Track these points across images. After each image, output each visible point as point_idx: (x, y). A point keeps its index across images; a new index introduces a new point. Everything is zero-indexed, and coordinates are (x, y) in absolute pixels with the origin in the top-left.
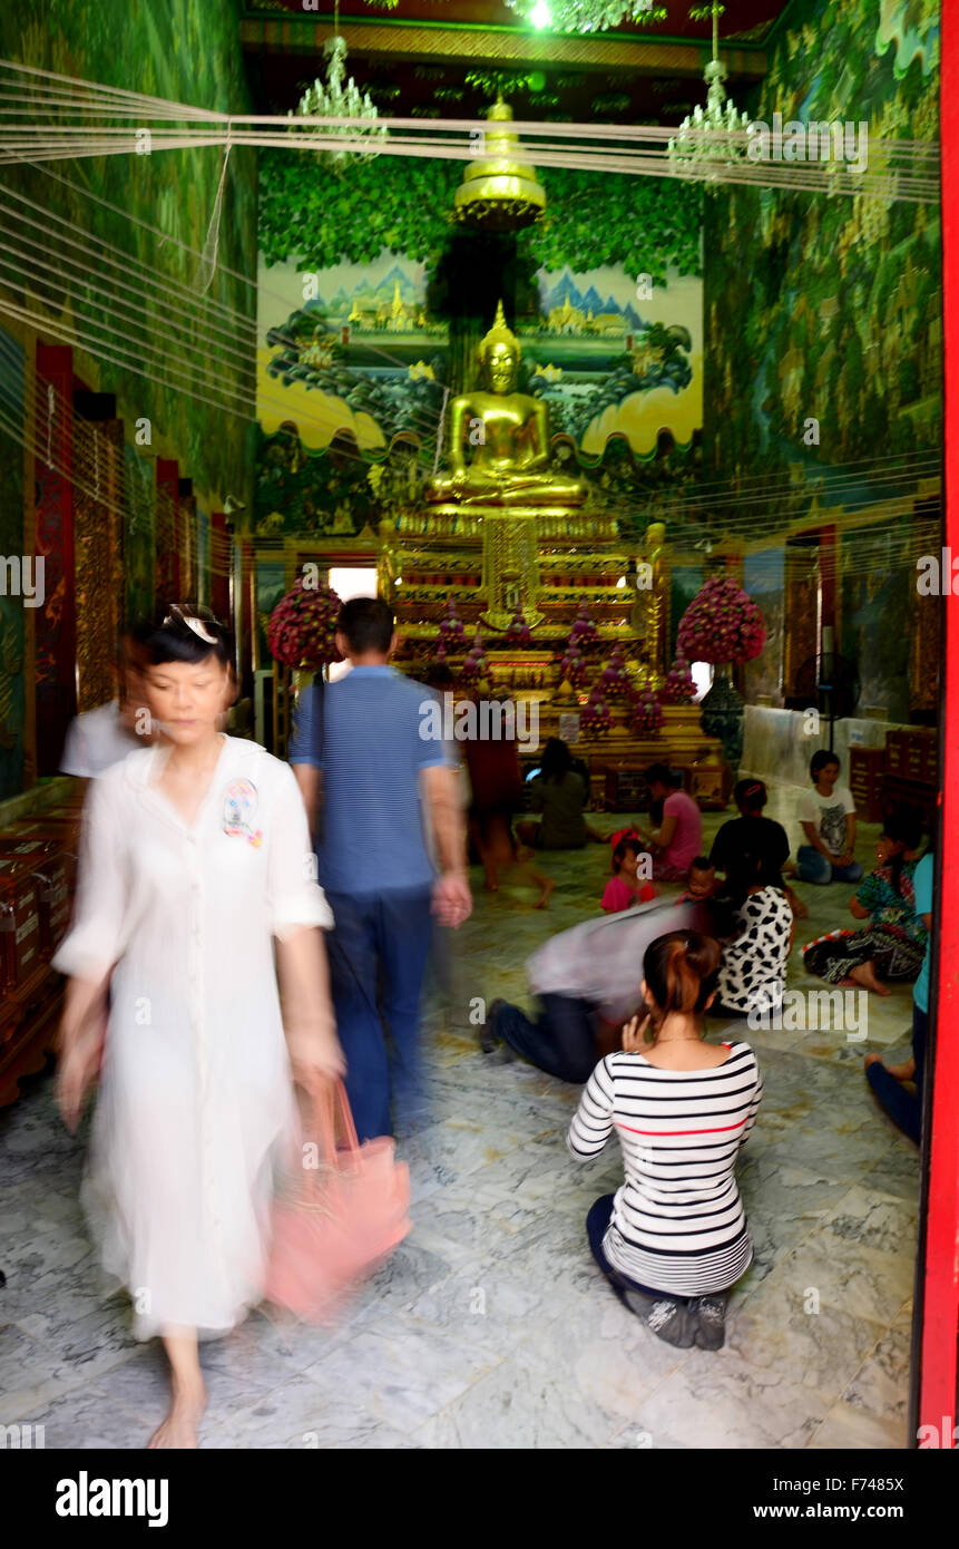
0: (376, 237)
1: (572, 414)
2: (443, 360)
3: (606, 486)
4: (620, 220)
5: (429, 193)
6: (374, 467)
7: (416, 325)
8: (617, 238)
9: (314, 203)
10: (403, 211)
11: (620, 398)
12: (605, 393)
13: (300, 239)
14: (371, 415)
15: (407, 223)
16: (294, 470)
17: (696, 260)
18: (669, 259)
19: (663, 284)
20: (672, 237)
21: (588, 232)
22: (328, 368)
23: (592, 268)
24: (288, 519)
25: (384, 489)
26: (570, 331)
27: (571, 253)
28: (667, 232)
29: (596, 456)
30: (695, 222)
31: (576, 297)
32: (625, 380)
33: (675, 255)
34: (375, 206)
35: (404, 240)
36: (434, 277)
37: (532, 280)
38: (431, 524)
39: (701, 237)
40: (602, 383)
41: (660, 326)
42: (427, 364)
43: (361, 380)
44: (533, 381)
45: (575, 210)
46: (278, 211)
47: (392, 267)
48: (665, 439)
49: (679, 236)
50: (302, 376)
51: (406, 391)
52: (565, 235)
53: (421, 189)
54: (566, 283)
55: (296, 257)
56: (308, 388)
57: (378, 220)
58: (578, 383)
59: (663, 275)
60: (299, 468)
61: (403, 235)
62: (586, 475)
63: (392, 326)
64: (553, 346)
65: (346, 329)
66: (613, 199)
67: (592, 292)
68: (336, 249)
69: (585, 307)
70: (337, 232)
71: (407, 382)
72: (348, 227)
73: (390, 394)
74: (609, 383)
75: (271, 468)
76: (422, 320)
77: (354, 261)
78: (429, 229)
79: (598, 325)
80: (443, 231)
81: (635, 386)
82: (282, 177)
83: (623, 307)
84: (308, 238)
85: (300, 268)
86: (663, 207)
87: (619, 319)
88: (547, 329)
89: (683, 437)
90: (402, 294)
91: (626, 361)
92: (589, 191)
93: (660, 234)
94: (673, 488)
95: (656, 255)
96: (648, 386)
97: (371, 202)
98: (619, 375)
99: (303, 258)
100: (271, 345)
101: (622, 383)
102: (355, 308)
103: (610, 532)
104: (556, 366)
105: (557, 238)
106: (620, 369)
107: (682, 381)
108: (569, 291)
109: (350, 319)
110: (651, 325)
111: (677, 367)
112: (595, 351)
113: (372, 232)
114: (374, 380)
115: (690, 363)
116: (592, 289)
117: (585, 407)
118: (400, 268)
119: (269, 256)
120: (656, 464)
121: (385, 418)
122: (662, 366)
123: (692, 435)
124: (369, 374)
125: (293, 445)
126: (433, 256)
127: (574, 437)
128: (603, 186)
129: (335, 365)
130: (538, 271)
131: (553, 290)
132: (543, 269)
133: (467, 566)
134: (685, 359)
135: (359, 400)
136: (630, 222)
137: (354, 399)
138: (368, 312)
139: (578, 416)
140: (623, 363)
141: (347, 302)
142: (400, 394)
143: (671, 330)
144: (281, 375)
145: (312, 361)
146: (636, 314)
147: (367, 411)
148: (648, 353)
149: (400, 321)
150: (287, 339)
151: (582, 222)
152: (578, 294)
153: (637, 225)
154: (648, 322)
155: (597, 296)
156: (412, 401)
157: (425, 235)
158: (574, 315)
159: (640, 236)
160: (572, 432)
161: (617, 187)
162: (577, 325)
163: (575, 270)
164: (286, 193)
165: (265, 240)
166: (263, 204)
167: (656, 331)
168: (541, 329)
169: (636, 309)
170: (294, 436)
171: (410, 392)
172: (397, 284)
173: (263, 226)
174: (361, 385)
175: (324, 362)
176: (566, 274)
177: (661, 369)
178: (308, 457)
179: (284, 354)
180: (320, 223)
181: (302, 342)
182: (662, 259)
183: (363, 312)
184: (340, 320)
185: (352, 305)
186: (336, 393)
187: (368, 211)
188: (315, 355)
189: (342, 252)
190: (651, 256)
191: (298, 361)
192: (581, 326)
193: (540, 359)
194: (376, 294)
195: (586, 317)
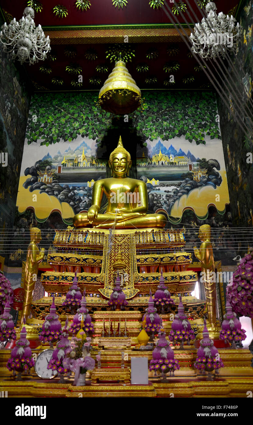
0: (75, 131)
1: (165, 199)
4: (182, 119)
5: (99, 114)
6: (69, 227)
7: (92, 164)
8: (181, 126)
9: (51, 119)
10: (88, 121)
11: (188, 192)
12: (180, 190)
13: (43, 133)
14: (69, 203)
15: (89, 125)
17: (218, 132)
18: (205, 133)
19: (204, 143)
20: (206, 124)
21: (168, 124)
22: (51, 184)
23: (171, 138)
26: (162, 164)
27: (161, 133)
28: (203, 123)
29: (178, 219)
31: (164, 150)
32: (190, 183)
33: (208, 131)
34: (76, 120)
35: (87, 132)
36: (100, 145)
37: (144, 144)
40: (179, 185)
41: (204, 160)
43: (65, 189)
45: (162, 117)
47: (82, 142)
48: (212, 209)
49: (209, 124)
50: (38, 188)
51: (86, 193)
52: (158, 126)
53: (95, 113)
54: (160, 144)
55: (41, 140)
56: (41, 193)
57: (77, 125)
58: (167, 186)
59: (203, 139)
61: (87, 130)
63: (81, 165)
64: (155, 171)
65: (60, 167)
66: (178, 112)
67: (172, 148)
68: (58, 136)
69: (169, 154)
70: (59, 130)
71: (86, 188)
72: (64, 128)
73: (78, 194)
74: (181, 186)
76: (94, 162)
77: (65, 140)
78: (98, 127)
79: (175, 161)
80: (104, 127)
81: (195, 186)
82: (38, 111)
83: (186, 153)
84: (47, 132)
85: (42, 144)
86: (200, 113)
87: (184, 158)
88: (151, 163)
89: (221, 208)
90: (85, 152)
91: (190, 175)
92: (167, 109)
93: (200, 124)
94: (219, 231)
95: (199, 132)
96: (201, 186)
97: (74, 118)
98: (187, 182)
99: (43, 140)
100: (26, 175)
101: (189, 185)
102: (64, 159)
104: (156, 179)
105: (154, 128)
106: (187, 179)
107: (217, 183)
108: (161, 148)
109: (62, 163)
110: (200, 160)
111: (214, 177)
112: (174, 172)
113: (74, 129)
114: (71, 188)
115: (220, 175)
116: (171, 146)
117: (171, 196)
118: (85, 142)
119: (30, 140)
120: (208, 221)
121: (75, 204)
122: (207, 177)
123: (224, 207)
124: (69, 185)
125: (32, 217)
126: (100, 137)
127: (167, 210)
128: (174, 107)
129: (54, 182)
130: (147, 141)
131: (154, 148)
132: (149, 139)
133: (93, 261)
134: (218, 173)
135: (64, 197)
136: (187, 120)
137: (61, 197)
138: (70, 160)
139: (168, 201)
140: (188, 176)
141: (61, 156)
142: (83, 194)
143: (209, 161)
144: (29, 187)
145: (44, 181)
146: (193, 155)
147: (67, 202)
148: (200, 172)
149: (84, 163)
150: (34, 172)
151: (165, 121)
152: (165, 149)
153: (190, 121)
154: (198, 158)
155: (174, 149)
156: (88, 196)
157: (97, 129)
158: (164, 157)
159: (192, 125)
160: (166, 208)
161: (180, 108)
162: (166, 161)
163: (163, 139)
164: (39, 117)
165: (29, 134)
166: (30, 121)
167: (203, 162)
168: (149, 164)
169: (192, 153)
170: (33, 213)
171: (88, 193)
172: (84, 148)
173: (28, 128)
174: (65, 190)
175: (49, 181)
176: (159, 141)
177: (207, 178)
178: (38, 223)
179: (32, 178)
180: (52, 127)
181: (40, 173)
182: (202, 133)
183: (68, 160)
184: (58, 164)
185: (63, 157)
186: (53, 194)
187: (73, 122)
188: (45, 178)
189: (61, 137)
190: (197, 132)
191: (37, 181)
192: (167, 161)
193: (149, 176)
194: (74, 153)
195: (169, 158)
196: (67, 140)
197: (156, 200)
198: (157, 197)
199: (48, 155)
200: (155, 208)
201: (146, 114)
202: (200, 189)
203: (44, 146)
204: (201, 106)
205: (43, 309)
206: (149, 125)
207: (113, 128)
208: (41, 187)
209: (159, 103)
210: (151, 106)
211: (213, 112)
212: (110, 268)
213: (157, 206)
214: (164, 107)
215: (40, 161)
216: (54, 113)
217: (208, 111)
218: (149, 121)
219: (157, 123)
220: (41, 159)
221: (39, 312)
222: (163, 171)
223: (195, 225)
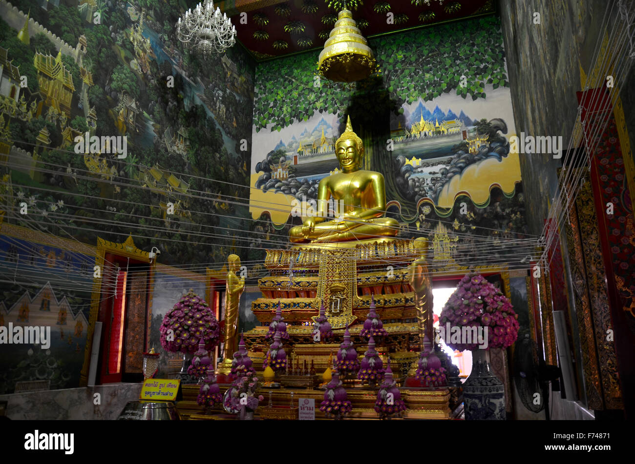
0: (311, 106)
1: (430, 184)
3: (457, 228)
4: (451, 66)
8: (450, 76)
9: (281, 95)
10: (326, 89)
11: (462, 169)
12: (450, 169)
13: (273, 115)
15: (327, 95)
16: (267, 238)
17: (504, 77)
18: (485, 80)
19: (483, 96)
20: (486, 67)
21: (432, 77)
22: (286, 180)
23: (436, 96)
26: (425, 135)
27: (422, 90)
28: (482, 66)
29: (448, 209)
30: (500, 55)
31: (427, 115)
32: (463, 158)
33: (489, 77)
34: (311, 90)
35: (326, 104)
36: (343, 120)
37: (400, 110)
39: (505, 63)
40: (449, 162)
41: (484, 121)
43: (303, 184)
44: (404, 169)
45: (423, 67)
46: (263, 103)
47: (320, 119)
48: (496, 192)
49: (490, 66)
50: (272, 186)
52: (418, 82)
54: (421, 107)
55: (271, 124)
56: (276, 191)
57: (312, 97)
58: (433, 165)
59: (482, 91)
60: (270, 237)
61: (325, 102)
62: (442, 222)
63: (321, 151)
64: (414, 146)
65: (296, 157)
66: (446, 55)
67: (438, 110)
68: (291, 116)
69: (434, 120)
70: (291, 107)
72: (297, 104)
74: (452, 163)
75: (255, 238)
77: (300, 120)
79: (443, 129)
80: (347, 95)
81: (471, 160)
82: (265, 87)
83: (458, 115)
84: (277, 113)
85: (272, 130)
86: (478, 52)
87: (457, 122)
88: (411, 136)
89: (508, 189)
90: (326, 132)
91: (464, 147)
92: (430, 55)
93: (478, 68)
94: (505, 222)
95: (477, 80)
96: (480, 160)
97: (308, 89)
98: (459, 156)
99: (274, 124)
100: (257, 172)
101: (463, 161)
102: (301, 145)
104: (417, 158)
105: (413, 85)
106: (460, 152)
107: (503, 153)
108: (423, 112)
109: (298, 151)
110: (478, 122)
111: (499, 144)
112: (442, 144)
113: (310, 104)
114: (310, 183)
115: (508, 140)
116: (437, 108)
117: (439, 179)
118: (324, 119)
119: (258, 126)
120: (490, 209)
122: (488, 146)
123: (514, 186)
124: (308, 179)
125: (268, 224)
126: (342, 109)
127: (433, 199)
128: (439, 50)
129: (290, 177)
130: (403, 105)
131: (413, 114)
132: (406, 103)
133: (308, 284)
135: (303, 195)
136: (458, 65)
137: (300, 195)
138: (307, 145)
139: (434, 186)
140: (461, 148)
141: (296, 142)
143: (492, 122)
144: (262, 187)
145: (278, 177)
146: (467, 117)
148: (478, 139)
149: (325, 148)
150: (266, 167)
151: (428, 72)
152: (429, 113)
153: (462, 66)
154: (475, 120)
155: (441, 111)
157: (337, 99)
158: (428, 125)
159: (465, 71)
160: (431, 196)
161: (448, 49)
162: (430, 130)
163: (426, 100)
164: (267, 94)
165: (256, 119)
166: (256, 102)
167: (482, 124)
168: (407, 137)
169: (467, 114)
170: (269, 219)
172: (323, 128)
173: (255, 112)
174: (303, 186)
175: (284, 177)
176: (421, 104)
178: (275, 230)
179: (264, 175)
180: (283, 105)
181: (274, 167)
182: (480, 82)
183: (305, 146)
184: (293, 153)
185: (299, 143)
186: (290, 193)
187: (307, 94)
188: (280, 173)
189: (294, 117)
190: (473, 82)
191: (271, 178)
192: (432, 131)
193: (407, 155)
194: (312, 135)
195: (435, 125)
196: (302, 119)
197: (418, 187)
198: (419, 182)
199: (281, 142)
200: (417, 197)
201: (400, 67)
202: (478, 165)
203: (276, 131)
204: (478, 41)
205: (254, 340)
206: (406, 82)
207: (358, 94)
208: (276, 186)
209: (418, 47)
210: (408, 55)
211: (496, 47)
212: (327, 291)
213: (420, 195)
214: (425, 52)
215: (272, 152)
216: (283, 86)
217: (488, 46)
218: (405, 77)
219: (417, 78)
220: (273, 149)
221: (251, 344)
222: (427, 145)
223: (471, 217)
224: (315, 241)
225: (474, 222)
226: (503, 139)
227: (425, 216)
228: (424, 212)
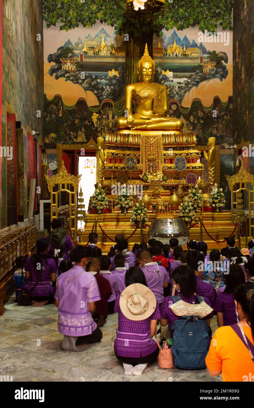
0: (93, 15)
1: (177, 91)
2: (123, 68)
3: (192, 121)
4: (197, 6)
6: (94, 114)
7: (111, 53)
8: (196, 14)
10: (105, 4)
11: (198, 83)
12: (190, 82)
14: (93, 91)
15: (107, 9)
16: (61, 115)
17: (230, 22)
18: (218, 23)
20: (220, 13)
21: (184, 12)
22: (74, 72)
23: (186, 28)
24: (58, 136)
25: (98, 123)
26: (176, 55)
27: (176, 21)
28: (217, 11)
29: (188, 108)
30: (230, 6)
31: (179, 41)
32: (199, 76)
33: (221, 21)
34: (93, 2)
35: (106, 16)
37: (160, 33)
38: (119, 138)
39: (232, 13)
40: (190, 77)
41: (214, 52)
42: (116, 70)
43: (88, 77)
44: (161, 77)
46: (51, 3)
47: (101, 28)
48: (217, 100)
49: (222, 12)
50: (63, 76)
51: (107, 82)
52: (174, 14)
54: (175, 34)
55: (59, 24)
56: (66, 80)
57: (94, 7)
58: (180, 78)
59: (215, 30)
60: (62, 114)
61: (105, 14)
62: (183, 116)
63: (101, 54)
65: (81, 55)
67: (186, 38)
68: (77, 20)
69: (182, 45)
70: (77, 13)
71: (108, 78)
72: (81, 11)
73: (100, 83)
74: (192, 78)
75: (51, 114)
76: (114, 52)
77: (84, 26)
78: (116, 11)
79: (188, 53)
80: (122, 12)
81: (204, 78)
83: (199, 45)
84: (65, 15)
85: (61, 28)
87: (197, 50)
88: (167, 54)
89: (224, 99)
90: (105, 40)
91: (200, 68)
93: (215, 12)
94: (220, 120)
95: (213, 21)
96: (209, 78)
98: (197, 74)
99: (62, 24)
100: (50, 62)
101: (199, 77)
102: (85, 47)
103: (193, 141)
104: (170, 71)
105: (170, 15)
106: (198, 71)
107: (224, 76)
108: (175, 38)
109: (83, 51)
110: (211, 52)
111: (222, 70)
112: (187, 64)
113: (92, 13)
114: (94, 77)
115: (227, 68)
116: (185, 37)
117: (183, 87)
118: (104, 29)
119: (48, 23)
120: (213, 111)
121: (99, 93)
122: (215, 69)
123: (228, 98)
124: (92, 74)
125: (60, 104)
126: (118, 23)
127: (178, 101)
129: (77, 71)
130: (163, 30)
131: (169, 38)
132: (165, 28)
134: (225, 66)
135: (88, 86)
136: (202, 7)
137: (86, 85)
138: (91, 48)
139: (180, 92)
140: (199, 69)
141: (82, 43)
142: (105, 83)
143: (219, 54)
144: (54, 74)
145: (67, 69)
146: (204, 47)
147: (91, 90)
148: (209, 64)
149: (104, 52)
150: (56, 59)
151: (181, 8)
152: (180, 39)
153: (205, 8)
154: (209, 51)
155: (188, 40)
156: (110, 86)
157: (115, 14)
158: (178, 48)
159: (206, 13)
160: (177, 98)
162: (179, 53)
163: (179, 29)
165: (46, 16)
167: (213, 54)
168: (164, 55)
169: (204, 45)
170: (60, 101)
171: (109, 82)
172: (103, 36)
174: (88, 79)
175: (73, 69)
176: (175, 31)
177: (215, 71)
178: (66, 110)
179: (55, 66)
180: (70, 9)
181: (63, 61)
182: (215, 23)
183: (89, 48)
184: (79, 51)
185: (84, 45)
186: (78, 83)
187: (90, 4)
188: (69, 66)
189: (79, 22)
190: (211, 22)
191: (61, 69)
192: (181, 53)
193: (164, 67)
194: (94, 40)
195: (183, 49)
196: (86, 25)
198: (170, 88)
199: (69, 41)
202: (208, 82)
203: (64, 31)
208: (66, 75)
213: (170, 97)
215: (62, 47)
219: (174, 10)
220: (62, 45)
222: (177, 63)
223: (201, 115)
224: (134, 129)
225: (202, 118)
226: (224, 67)
227: (173, 111)
228: (172, 109)
